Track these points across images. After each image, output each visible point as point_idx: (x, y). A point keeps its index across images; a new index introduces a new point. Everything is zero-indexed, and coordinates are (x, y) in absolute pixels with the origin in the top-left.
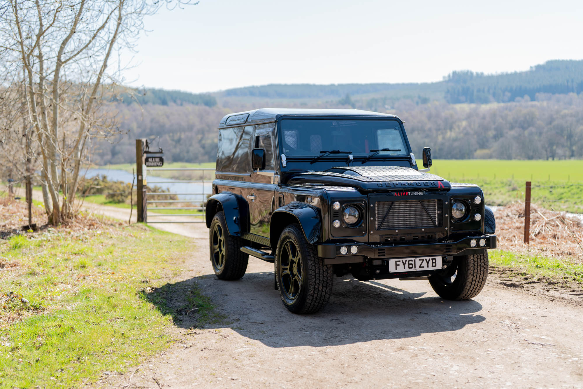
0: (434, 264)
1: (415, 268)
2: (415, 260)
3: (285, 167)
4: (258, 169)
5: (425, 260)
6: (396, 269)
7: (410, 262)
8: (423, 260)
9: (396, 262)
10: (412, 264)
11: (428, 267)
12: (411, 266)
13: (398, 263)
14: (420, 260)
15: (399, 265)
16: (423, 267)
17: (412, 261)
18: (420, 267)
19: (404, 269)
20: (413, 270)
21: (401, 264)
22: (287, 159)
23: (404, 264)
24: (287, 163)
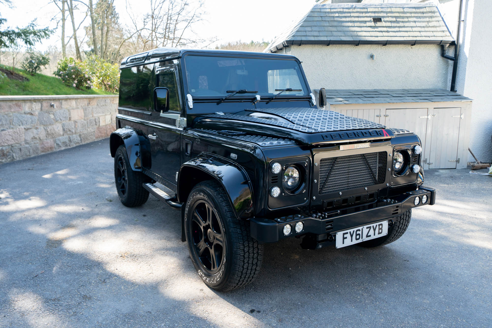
0: (380, 231)
1: (362, 238)
2: (362, 229)
3: (191, 109)
4: (162, 111)
5: (372, 228)
6: (343, 243)
7: (358, 232)
8: (370, 227)
9: (344, 234)
10: (359, 234)
11: (374, 235)
12: (358, 237)
13: (345, 236)
14: (367, 228)
15: (346, 238)
16: (370, 236)
17: (359, 230)
18: (367, 236)
19: (352, 241)
20: (360, 241)
21: (348, 236)
22: (193, 100)
23: (352, 236)
24: (194, 103)
